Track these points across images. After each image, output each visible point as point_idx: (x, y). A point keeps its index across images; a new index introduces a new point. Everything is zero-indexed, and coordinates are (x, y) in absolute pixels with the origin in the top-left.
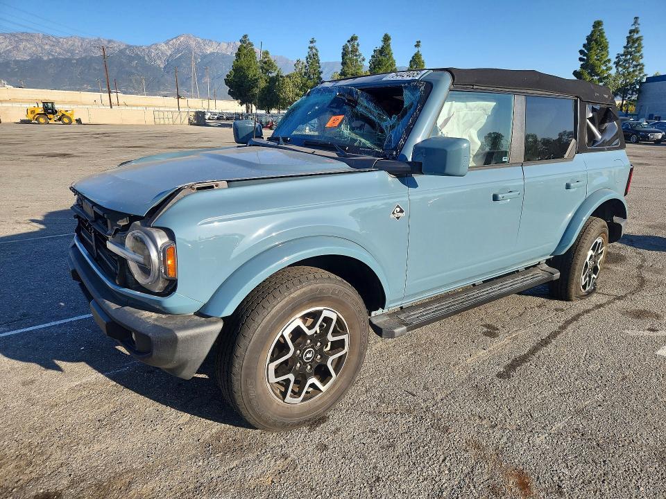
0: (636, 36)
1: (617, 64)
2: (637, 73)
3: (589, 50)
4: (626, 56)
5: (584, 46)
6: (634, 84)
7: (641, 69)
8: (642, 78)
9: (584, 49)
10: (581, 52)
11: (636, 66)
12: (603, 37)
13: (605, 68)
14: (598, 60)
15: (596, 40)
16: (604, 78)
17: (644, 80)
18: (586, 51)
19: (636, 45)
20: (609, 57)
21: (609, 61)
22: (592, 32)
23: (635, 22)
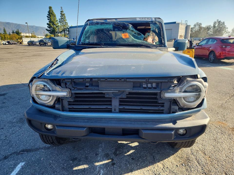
0: (63, 13)
1: (60, 22)
2: (66, 25)
3: (50, 16)
4: (62, 19)
5: (48, 15)
6: (66, 29)
7: (67, 24)
8: (68, 27)
9: (48, 16)
10: (48, 17)
11: (66, 23)
12: (53, 12)
13: (57, 23)
14: (54, 20)
15: (51, 13)
16: (57, 26)
17: (69, 28)
18: (49, 17)
19: (64, 16)
20: (57, 19)
21: (57, 20)
22: (49, 10)
23: (61, 9)
